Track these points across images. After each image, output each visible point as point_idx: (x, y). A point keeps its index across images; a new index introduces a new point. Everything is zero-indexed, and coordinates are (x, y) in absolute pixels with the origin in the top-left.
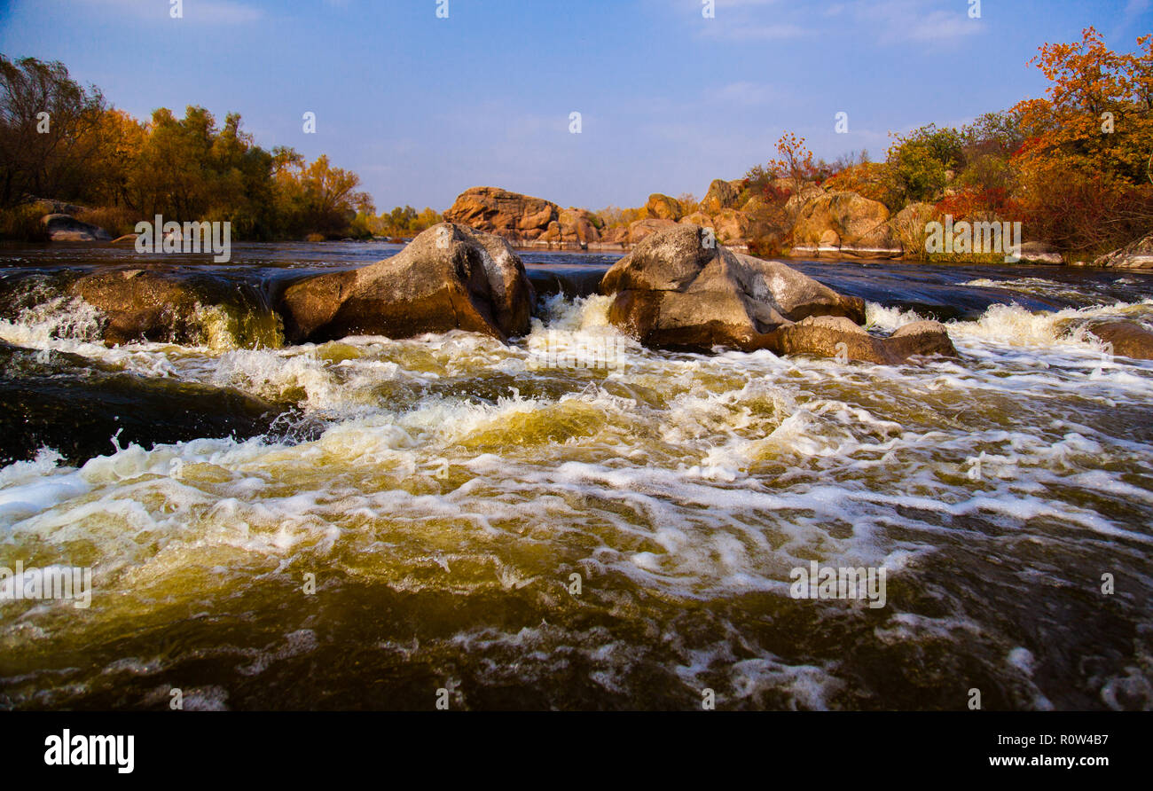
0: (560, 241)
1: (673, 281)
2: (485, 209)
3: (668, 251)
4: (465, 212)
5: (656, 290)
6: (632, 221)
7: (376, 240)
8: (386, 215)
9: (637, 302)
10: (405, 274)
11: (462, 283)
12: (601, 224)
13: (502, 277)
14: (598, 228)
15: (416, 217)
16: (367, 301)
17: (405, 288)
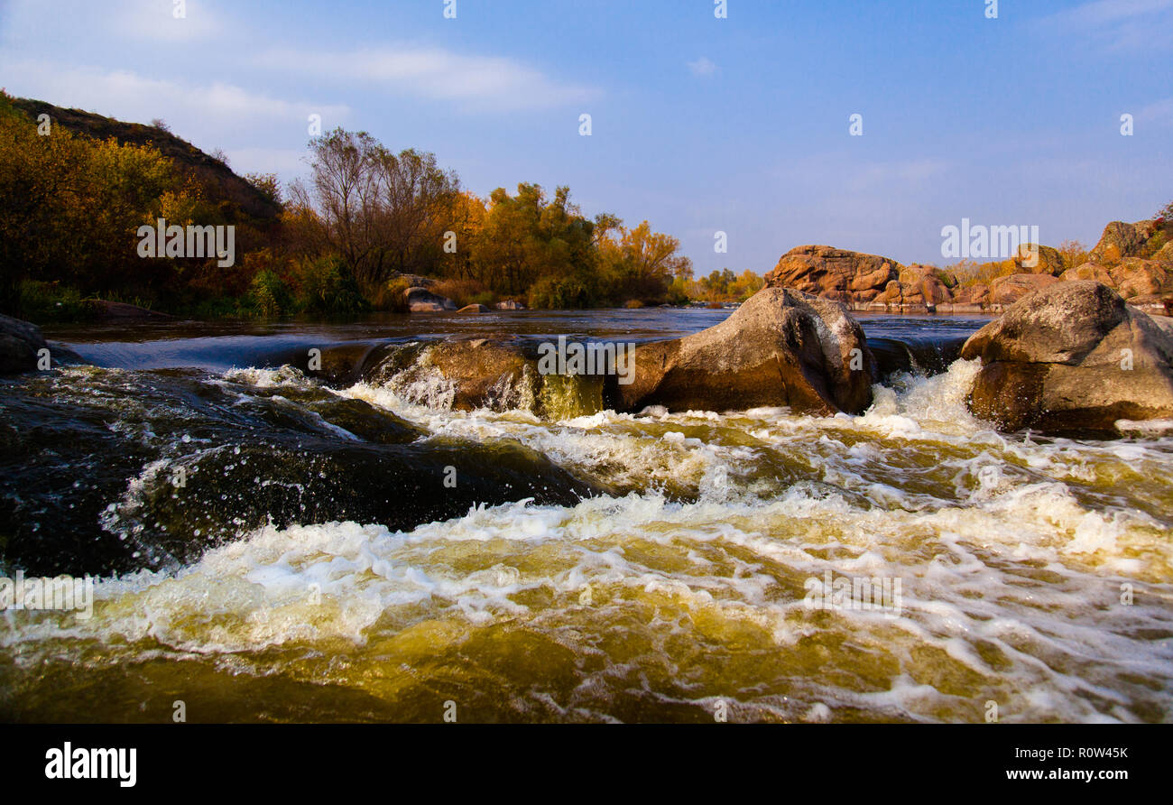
0: (901, 303)
1: (1062, 351)
2: (811, 269)
3: (1054, 314)
4: (789, 273)
5: (1036, 363)
6: (992, 278)
7: (693, 305)
8: (704, 279)
9: (1010, 377)
10: (730, 343)
11: (794, 352)
12: (952, 282)
13: (838, 346)
14: (949, 287)
15: (735, 280)
16: (690, 372)
17: (730, 357)
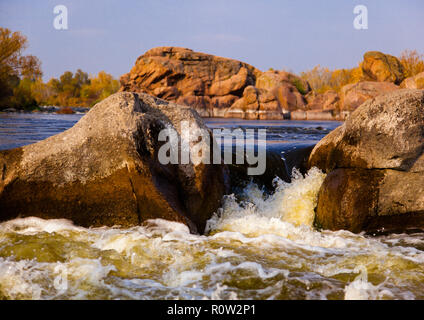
0: (258, 109)
1: (395, 157)
2: (169, 72)
3: (388, 122)
4: (146, 76)
5: (374, 169)
6: (342, 85)
7: (42, 110)
8: (54, 81)
9: (351, 184)
10: (77, 152)
11: (144, 161)
12: (306, 89)
14: (303, 93)
15: (89, 82)
16: (34, 184)
17: (77, 168)
